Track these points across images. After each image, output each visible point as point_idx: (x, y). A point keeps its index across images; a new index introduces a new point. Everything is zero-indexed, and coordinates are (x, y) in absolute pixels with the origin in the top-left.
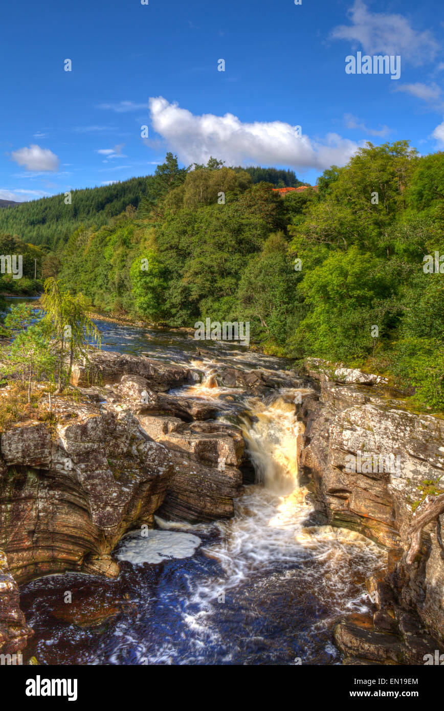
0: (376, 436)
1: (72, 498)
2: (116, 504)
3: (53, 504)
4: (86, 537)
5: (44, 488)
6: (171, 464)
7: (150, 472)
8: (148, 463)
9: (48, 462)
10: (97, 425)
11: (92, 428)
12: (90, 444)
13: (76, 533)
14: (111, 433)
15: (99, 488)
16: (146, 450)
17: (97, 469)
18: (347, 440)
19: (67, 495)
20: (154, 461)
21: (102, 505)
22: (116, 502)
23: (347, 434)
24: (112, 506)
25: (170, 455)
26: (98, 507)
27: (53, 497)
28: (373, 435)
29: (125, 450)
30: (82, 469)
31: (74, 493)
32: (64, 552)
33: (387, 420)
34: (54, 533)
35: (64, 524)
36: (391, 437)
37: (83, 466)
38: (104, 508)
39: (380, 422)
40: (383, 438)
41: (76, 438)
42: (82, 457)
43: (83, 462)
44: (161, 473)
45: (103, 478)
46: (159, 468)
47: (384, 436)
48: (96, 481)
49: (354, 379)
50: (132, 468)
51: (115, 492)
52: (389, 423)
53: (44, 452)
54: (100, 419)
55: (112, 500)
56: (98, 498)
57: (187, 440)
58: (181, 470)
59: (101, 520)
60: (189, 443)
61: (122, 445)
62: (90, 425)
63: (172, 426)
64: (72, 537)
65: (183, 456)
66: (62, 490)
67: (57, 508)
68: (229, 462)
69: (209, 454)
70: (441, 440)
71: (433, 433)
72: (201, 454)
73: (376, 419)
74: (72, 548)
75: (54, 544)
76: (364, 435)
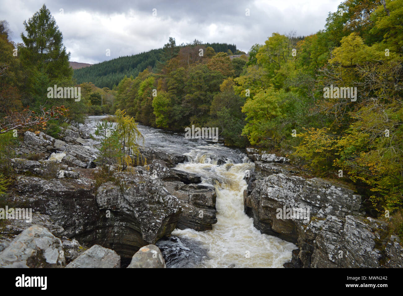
0: (284, 191)
1: (131, 226)
2: (154, 229)
3: (122, 229)
5: (118, 221)
6: (180, 207)
7: (170, 211)
8: (168, 206)
9: (120, 207)
10: (144, 187)
11: (142, 189)
12: (141, 197)
13: (134, 244)
14: (150, 191)
15: (145, 220)
16: (167, 200)
17: (144, 211)
18: (270, 193)
19: (129, 225)
20: (171, 205)
21: (147, 229)
23: (270, 189)
24: (152, 230)
25: (180, 202)
26: (145, 230)
27: (122, 225)
29: (157, 200)
31: (133, 223)
32: (128, 254)
33: (290, 182)
34: (123, 244)
35: (128, 239)
36: (292, 191)
37: (137, 209)
38: (148, 231)
39: (286, 183)
40: (288, 191)
41: (133, 194)
42: (137, 204)
43: (137, 207)
44: (175, 212)
45: (147, 215)
46: (174, 209)
47: (289, 190)
48: (144, 217)
49: (272, 159)
50: (160, 209)
51: (153, 222)
52: (291, 184)
53: (117, 202)
54: (145, 184)
55: (152, 226)
56: (145, 225)
57: (188, 194)
58: (185, 210)
59: (146, 237)
60: (189, 195)
61: (155, 197)
62: (140, 188)
63: (180, 187)
64: (132, 246)
65: (185, 203)
66: (126, 222)
67: (124, 231)
68: (209, 205)
69: (199, 201)
70: (318, 192)
71: (314, 188)
72: (195, 201)
73: (285, 181)
74: (131, 252)
75: (122, 250)
76: (279, 190)
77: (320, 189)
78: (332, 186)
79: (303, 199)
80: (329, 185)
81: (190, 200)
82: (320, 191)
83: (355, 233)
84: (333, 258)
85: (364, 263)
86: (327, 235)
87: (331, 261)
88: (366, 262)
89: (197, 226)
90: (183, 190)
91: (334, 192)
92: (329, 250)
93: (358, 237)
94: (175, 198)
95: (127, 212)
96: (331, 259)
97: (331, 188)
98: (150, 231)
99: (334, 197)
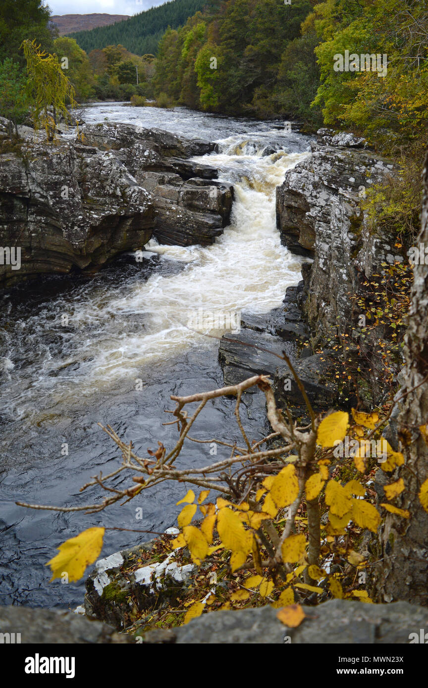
2: (82, 225)
3: (41, 227)
4: (69, 253)
5: (32, 214)
7: (131, 209)
8: (131, 202)
9: (28, 191)
10: (62, 162)
11: (57, 162)
12: (58, 176)
13: (62, 250)
15: (66, 211)
16: (130, 193)
17: (63, 196)
18: (292, 182)
20: (136, 201)
21: (70, 225)
22: (81, 223)
24: (79, 226)
26: (67, 226)
27: (40, 221)
28: (314, 176)
29: (111, 192)
30: (50, 195)
31: (54, 217)
32: (57, 265)
33: (327, 163)
34: (47, 251)
35: (52, 243)
37: (51, 193)
38: (72, 227)
39: (320, 164)
41: (43, 171)
42: (50, 186)
43: (51, 190)
44: (141, 211)
45: (69, 204)
46: (140, 207)
48: (64, 206)
50: (113, 205)
51: (80, 215)
53: (21, 183)
54: (63, 156)
55: (78, 221)
56: (66, 218)
57: (177, 190)
58: (171, 213)
59: (69, 236)
60: (179, 192)
61: (108, 187)
62: (54, 160)
63: (166, 179)
64: (60, 253)
65: (172, 203)
66: (46, 216)
67: (45, 230)
68: (212, 209)
69: (197, 203)
70: (353, 172)
71: (347, 166)
72: (190, 202)
73: (318, 162)
74: (62, 263)
75: (49, 259)
76: (306, 176)
77: (357, 168)
78: (379, 163)
79: (326, 183)
80: (373, 161)
81: (180, 199)
82: (356, 171)
83: (336, 213)
84: (324, 264)
85: (338, 260)
86: (320, 229)
87: (322, 269)
88: (341, 258)
89: (187, 238)
90: (172, 184)
91: (379, 171)
92: (321, 252)
93: (339, 219)
94: (142, 191)
95: (41, 199)
96: (321, 266)
97: (376, 166)
98: (76, 228)
99: (379, 180)
